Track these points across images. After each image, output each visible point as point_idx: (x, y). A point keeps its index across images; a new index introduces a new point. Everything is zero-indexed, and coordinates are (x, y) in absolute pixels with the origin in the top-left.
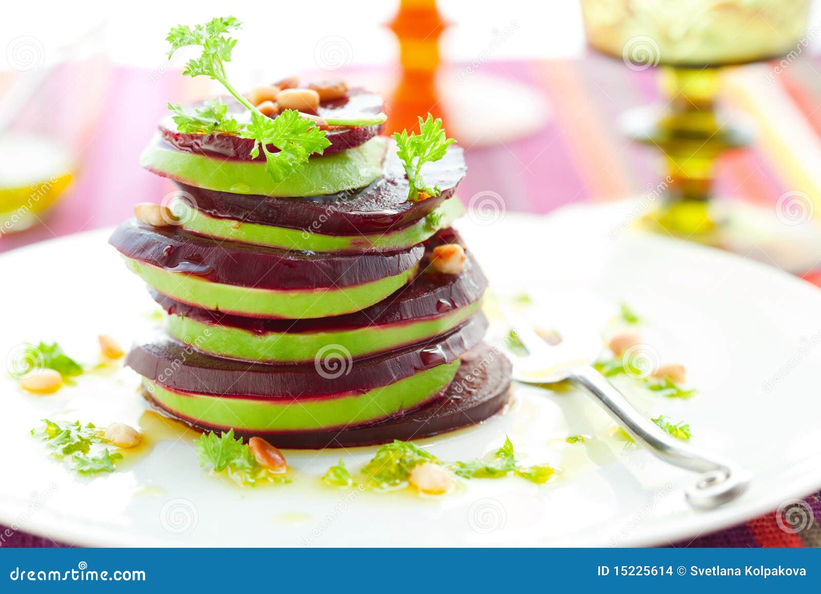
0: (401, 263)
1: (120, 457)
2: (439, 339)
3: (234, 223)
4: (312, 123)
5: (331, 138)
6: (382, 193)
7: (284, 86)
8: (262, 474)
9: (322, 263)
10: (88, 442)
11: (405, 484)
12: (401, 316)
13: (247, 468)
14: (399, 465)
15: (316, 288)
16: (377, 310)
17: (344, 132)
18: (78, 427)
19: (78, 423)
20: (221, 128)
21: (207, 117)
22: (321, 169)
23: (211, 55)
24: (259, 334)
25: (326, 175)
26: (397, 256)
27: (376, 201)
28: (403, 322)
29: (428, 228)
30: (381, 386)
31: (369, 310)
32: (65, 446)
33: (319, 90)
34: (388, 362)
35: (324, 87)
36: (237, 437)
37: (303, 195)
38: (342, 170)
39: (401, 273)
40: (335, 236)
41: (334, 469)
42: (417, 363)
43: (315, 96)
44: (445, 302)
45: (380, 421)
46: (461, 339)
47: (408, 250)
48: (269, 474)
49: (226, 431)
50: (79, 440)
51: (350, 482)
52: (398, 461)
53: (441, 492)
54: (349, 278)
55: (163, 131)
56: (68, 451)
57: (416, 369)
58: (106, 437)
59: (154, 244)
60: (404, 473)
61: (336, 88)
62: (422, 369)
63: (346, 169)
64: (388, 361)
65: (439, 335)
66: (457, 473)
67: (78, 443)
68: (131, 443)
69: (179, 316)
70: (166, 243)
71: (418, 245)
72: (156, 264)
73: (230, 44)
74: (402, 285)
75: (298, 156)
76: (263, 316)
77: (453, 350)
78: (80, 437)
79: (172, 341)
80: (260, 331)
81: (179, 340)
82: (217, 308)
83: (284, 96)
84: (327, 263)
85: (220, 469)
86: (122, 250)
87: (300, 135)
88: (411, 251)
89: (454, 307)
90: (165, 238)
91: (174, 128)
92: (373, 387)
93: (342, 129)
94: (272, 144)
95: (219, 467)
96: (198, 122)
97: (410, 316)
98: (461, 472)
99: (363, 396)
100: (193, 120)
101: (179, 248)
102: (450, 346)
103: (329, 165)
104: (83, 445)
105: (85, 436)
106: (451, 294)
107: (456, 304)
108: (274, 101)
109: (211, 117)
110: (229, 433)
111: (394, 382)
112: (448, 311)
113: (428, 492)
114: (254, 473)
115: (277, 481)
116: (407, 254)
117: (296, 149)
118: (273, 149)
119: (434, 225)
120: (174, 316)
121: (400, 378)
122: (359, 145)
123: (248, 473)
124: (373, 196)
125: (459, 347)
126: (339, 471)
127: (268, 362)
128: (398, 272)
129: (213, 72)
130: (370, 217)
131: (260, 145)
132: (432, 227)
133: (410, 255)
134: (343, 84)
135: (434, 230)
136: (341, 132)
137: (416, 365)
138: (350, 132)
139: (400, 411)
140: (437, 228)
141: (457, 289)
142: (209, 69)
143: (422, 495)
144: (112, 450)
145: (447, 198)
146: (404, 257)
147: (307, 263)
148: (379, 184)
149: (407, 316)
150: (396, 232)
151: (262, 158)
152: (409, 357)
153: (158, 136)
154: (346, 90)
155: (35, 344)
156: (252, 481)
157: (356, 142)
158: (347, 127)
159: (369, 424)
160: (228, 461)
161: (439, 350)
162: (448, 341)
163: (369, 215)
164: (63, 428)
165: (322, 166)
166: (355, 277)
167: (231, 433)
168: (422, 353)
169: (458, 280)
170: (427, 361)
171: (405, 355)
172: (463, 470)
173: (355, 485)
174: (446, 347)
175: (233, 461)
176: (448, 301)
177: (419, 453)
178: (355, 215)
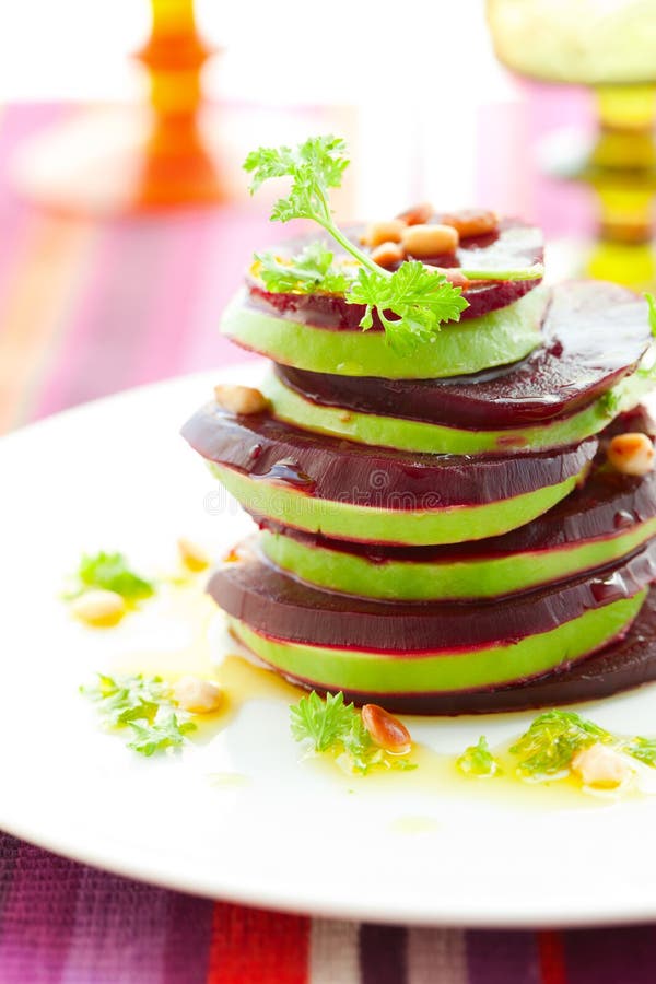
0: (565, 467)
1: (192, 727)
2: (617, 565)
3: (343, 414)
4: (442, 277)
5: (470, 298)
6: (540, 368)
7: (415, 219)
8: (378, 757)
9: (458, 471)
10: (153, 708)
11: (564, 774)
12: (565, 537)
13: (357, 749)
14: (558, 745)
15: (450, 505)
16: (534, 530)
17: (488, 288)
18: (139, 683)
19: (140, 677)
20: (324, 287)
21: (305, 269)
22: (458, 340)
23: (306, 190)
24: (376, 562)
25: (465, 347)
26: (559, 457)
27: (532, 381)
28: (568, 543)
29: (602, 414)
30: (537, 633)
31: (522, 531)
32: (122, 711)
33: (458, 225)
34: (547, 600)
35: (465, 219)
36: (346, 702)
37: (433, 377)
38: (486, 339)
39: (564, 480)
40: (478, 430)
41: (473, 751)
42: (587, 599)
43: (453, 234)
44: (625, 514)
45: (537, 677)
46: (647, 563)
47: (574, 447)
48: (386, 756)
49: (334, 692)
50: (140, 704)
51: (493, 766)
52: (557, 741)
53: (613, 785)
54: (493, 490)
55: (249, 287)
56: (125, 719)
57: (586, 608)
58: (175, 697)
59: (235, 442)
60: (564, 755)
61: (482, 220)
62: (594, 607)
63: (492, 338)
64: (548, 598)
65: (616, 560)
66: (635, 755)
67: (138, 708)
68: (209, 706)
69: (273, 533)
70: (252, 441)
71: (590, 439)
72: (239, 468)
73: (339, 166)
74: (568, 492)
75: (426, 324)
76: (380, 542)
77: (636, 579)
78: (141, 699)
79: (266, 562)
80: (377, 559)
81: (275, 563)
82: (319, 531)
83: (411, 235)
84: (464, 471)
85: (323, 747)
86: (195, 446)
87: (427, 295)
88: (579, 449)
89: (638, 520)
90: (252, 433)
91: (262, 284)
92: (527, 635)
93: (486, 284)
94: (390, 310)
95: (322, 744)
96: (293, 278)
97: (578, 537)
98: (641, 753)
99: (513, 647)
100: (287, 275)
101: (270, 448)
102: (632, 573)
103: (469, 334)
104: (147, 710)
105: (149, 699)
106: (633, 503)
107: (641, 517)
108: (396, 241)
109: (311, 268)
110: (337, 696)
111: (557, 626)
112: (629, 526)
113: (597, 785)
114: (366, 756)
115: (396, 767)
116: (573, 454)
117: (421, 314)
118: (391, 316)
119: (610, 409)
120: (266, 532)
121: (563, 620)
122: (508, 304)
123: (360, 754)
124: (527, 373)
125: (644, 574)
126: (478, 755)
127: (390, 600)
128: (561, 479)
129: (310, 212)
130: (522, 406)
131: (374, 311)
132: (608, 413)
133: (577, 454)
134: (491, 215)
135: (609, 416)
136: (484, 289)
137: (585, 603)
138: (496, 289)
139: (564, 663)
140: (614, 414)
141: (641, 495)
142: (305, 210)
143: (586, 789)
144: (184, 717)
145: (628, 375)
146: (569, 458)
147: (437, 472)
148: (536, 355)
149: (574, 537)
150: (559, 422)
151: (377, 327)
152: (576, 592)
153: (243, 293)
154: (495, 222)
155: (94, 553)
156: (365, 766)
157: (505, 300)
158: (493, 282)
159: (523, 683)
160: (333, 735)
161: (616, 580)
162: (629, 566)
163: (520, 404)
164: (119, 685)
165: (460, 335)
166: (502, 490)
167: (339, 695)
168: (593, 585)
169: (643, 484)
170: (600, 596)
171: (570, 590)
172: (644, 750)
173: (499, 771)
174: (626, 576)
175: (341, 738)
176: (630, 513)
177: (587, 728)
178: (503, 404)
